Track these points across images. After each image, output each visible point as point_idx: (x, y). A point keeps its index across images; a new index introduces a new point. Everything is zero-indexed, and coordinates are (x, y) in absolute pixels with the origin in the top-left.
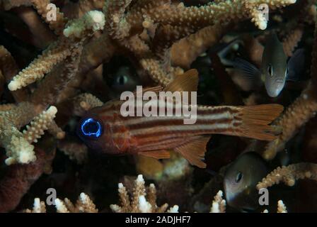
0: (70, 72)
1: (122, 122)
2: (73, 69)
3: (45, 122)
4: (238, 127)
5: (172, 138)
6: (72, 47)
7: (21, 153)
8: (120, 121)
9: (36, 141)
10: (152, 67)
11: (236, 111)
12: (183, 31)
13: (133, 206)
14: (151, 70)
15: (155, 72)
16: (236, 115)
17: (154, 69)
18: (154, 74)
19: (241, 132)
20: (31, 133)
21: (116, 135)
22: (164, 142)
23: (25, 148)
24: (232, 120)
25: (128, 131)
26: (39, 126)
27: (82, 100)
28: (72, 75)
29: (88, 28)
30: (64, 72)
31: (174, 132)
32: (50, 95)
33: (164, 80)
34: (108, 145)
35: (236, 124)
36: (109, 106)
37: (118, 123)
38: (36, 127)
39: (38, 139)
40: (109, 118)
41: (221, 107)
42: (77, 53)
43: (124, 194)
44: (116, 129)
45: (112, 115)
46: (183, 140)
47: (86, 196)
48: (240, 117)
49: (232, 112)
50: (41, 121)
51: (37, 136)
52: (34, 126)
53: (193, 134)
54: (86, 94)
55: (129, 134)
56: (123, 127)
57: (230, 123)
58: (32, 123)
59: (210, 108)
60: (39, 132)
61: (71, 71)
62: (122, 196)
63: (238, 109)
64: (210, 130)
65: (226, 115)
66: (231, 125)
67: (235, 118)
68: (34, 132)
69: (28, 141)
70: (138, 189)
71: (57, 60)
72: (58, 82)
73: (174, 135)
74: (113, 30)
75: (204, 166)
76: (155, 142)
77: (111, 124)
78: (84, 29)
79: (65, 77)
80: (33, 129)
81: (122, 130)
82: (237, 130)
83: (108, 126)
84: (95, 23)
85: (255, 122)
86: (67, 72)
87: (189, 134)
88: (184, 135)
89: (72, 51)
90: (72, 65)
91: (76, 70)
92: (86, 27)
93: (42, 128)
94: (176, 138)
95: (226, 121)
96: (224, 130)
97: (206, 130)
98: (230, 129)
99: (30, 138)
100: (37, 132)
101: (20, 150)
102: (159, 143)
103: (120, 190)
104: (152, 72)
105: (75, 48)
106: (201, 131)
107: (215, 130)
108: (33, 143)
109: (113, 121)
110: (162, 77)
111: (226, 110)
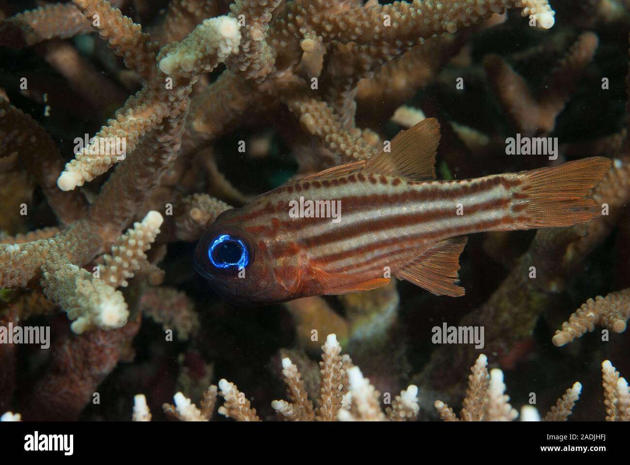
0: (166, 153)
1: (289, 234)
2: (173, 145)
3: (141, 243)
4: (523, 213)
5: (392, 254)
6: (172, 99)
7: (102, 306)
8: (285, 232)
9: (125, 284)
10: (326, 128)
11: (516, 183)
12: (379, 55)
13: (323, 396)
14: (325, 133)
15: (334, 136)
16: (518, 189)
17: (331, 132)
18: (331, 140)
19: (529, 220)
20: (114, 268)
21: (280, 262)
22: (375, 264)
23: (109, 297)
24: (509, 200)
25: (302, 252)
26: (130, 253)
27: (191, 206)
28: (170, 158)
29: (210, 51)
30: (156, 152)
31: (395, 241)
32: (129, 203)
33: (354, 150)
34: (263, 283)
35: (517, 208)
36: (261, 207)
37: (282, 238)
38: (124, 256)
39: (128, 280)
40: (262, 229)
41: (485, 179)
42: (182, 111)
43: (294, 379)
44: (280, 251)
45: (270, 224)
46: (412, 254)
47: (232, 384)
48: (525, 192)
49: (508, 184)
50: (132, 242)
51: (127, 274)
52: (118, 253)
53: (433, 240)
54: (196, 195)
55: (304, 256)
56: (291, 244)
57: (507, 206)
58: (114, 248)
59: (464, 183)
60: (130, 264)
61: (170, 150)
62: (291, 383)
63: (521, 177)
64: (468, 227)
65: (499, 192)
66: (507, 211)
67: (516, 196)
68: (120, 267)
69: (111, 284)
70: (329, 362)
71: (145, 127)
72: (144, 175)
73: (396, 247)
74: (249, 59)
75: (461, 292)
76: (358, 266)
77: (268, 242)
78: (201, 55)
79: (158, 164)
80: (118, 259)
81: (291, 250)
82: (521, 219)
83: (263, 244)
84: (224, 39)
85: (556, 196)
86: (161, 151)
87: (425, 241)
88: (416, 244)
89: (172, 108)
90: (170, 138)
91: (178, 147)
92: (204, 50)
93: (135, 256)
94: (400, 252)
95: (498, 203)
96: (496, 222)
97: (460, 229)
98: (507, 220)
99: (113, 279)
100: (126, 265)
101: (99, 301)
102: (367, 267)
103: (286, 372)
104: (327, 137)
105: (177, 100)
106: (449, 230)
107: (478, 226)
108: (119, 288)
109: (272, 234)
110: (348, 145)
111: (496, 182)
